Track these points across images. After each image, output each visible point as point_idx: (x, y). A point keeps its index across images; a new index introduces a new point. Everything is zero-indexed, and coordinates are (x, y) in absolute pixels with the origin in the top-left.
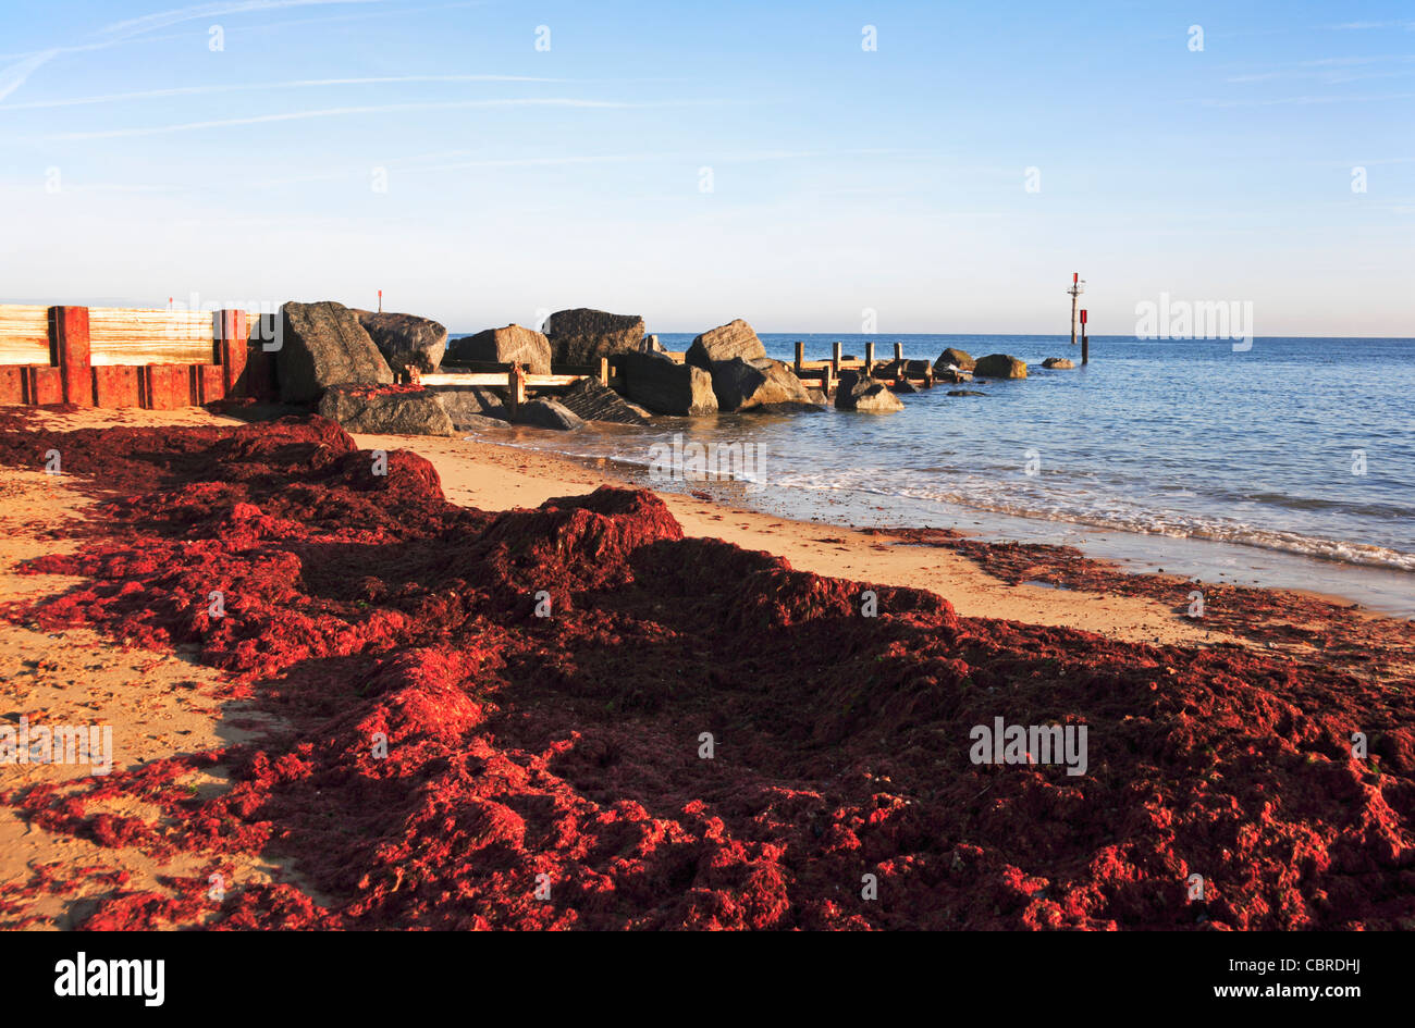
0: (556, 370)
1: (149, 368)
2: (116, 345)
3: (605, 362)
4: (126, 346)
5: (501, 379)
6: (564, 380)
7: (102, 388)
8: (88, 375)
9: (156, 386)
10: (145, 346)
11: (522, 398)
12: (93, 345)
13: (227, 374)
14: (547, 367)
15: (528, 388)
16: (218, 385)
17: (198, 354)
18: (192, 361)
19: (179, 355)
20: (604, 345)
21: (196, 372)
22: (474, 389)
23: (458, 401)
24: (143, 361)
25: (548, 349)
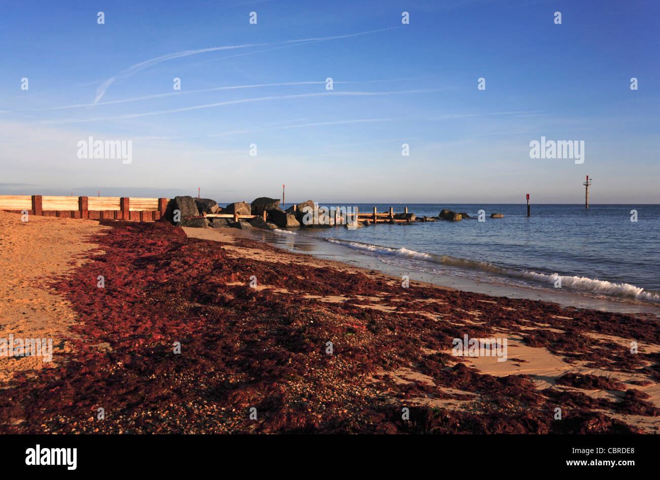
0: (252, 214)
1: (142, 211)
2: (135, 206)
3: (265, 212)
4: (137, 206)
5: (232, 216)
6: (252, 217)
7: (131, 216)
8: (128, 213)
9: (144, 216)
10: (142, 206)
11: (237, 221)
12: (130, 206)
13: (161, 213)
14: (250, 213)
15: (239, 218)
16: (159, 216)
17: (155, 209)
18: (153, 210)
19: (150, 209)
20: (266, 208)
21: (154, 213)
22: (226, 219)
23: (221, 221)
24: (141, 210)
25: (250, 209)
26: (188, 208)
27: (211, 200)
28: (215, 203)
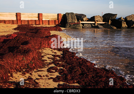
0: (103, 22)
2: (46, 18)
3: (110, 20)
4: (47, 18)
5: (94, 22)
6: (104, 23)
7: (43, 22)
8: (42, 21)
9: (50, 22)
10: (49, 18)
11: (96, 25)
12: (43, 18)
13: (59, 21)
14: (102, 21)
15: (97, 24)
16: (58, 22)
17: (55, 19)
18: (55, 20)
19: (53, 19)
20: (110, 18)
21: (55, 21)
22: (91, 24)
23: (88, 25)
24: (49, 20)
25: (102, 19)
26: (72, 19)
27: (83, 15)
28: (85, 16)
